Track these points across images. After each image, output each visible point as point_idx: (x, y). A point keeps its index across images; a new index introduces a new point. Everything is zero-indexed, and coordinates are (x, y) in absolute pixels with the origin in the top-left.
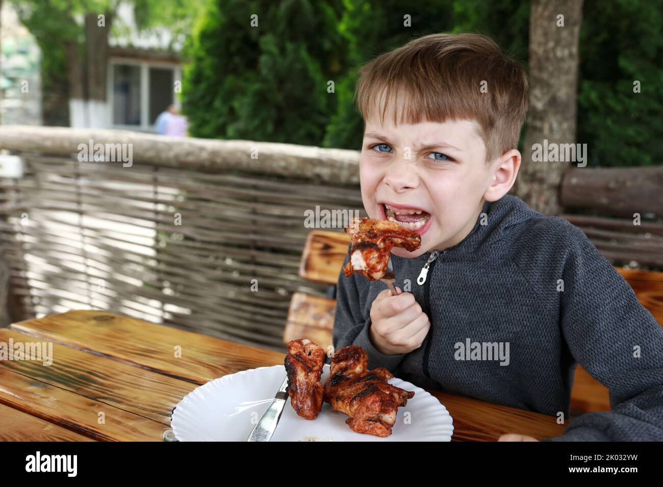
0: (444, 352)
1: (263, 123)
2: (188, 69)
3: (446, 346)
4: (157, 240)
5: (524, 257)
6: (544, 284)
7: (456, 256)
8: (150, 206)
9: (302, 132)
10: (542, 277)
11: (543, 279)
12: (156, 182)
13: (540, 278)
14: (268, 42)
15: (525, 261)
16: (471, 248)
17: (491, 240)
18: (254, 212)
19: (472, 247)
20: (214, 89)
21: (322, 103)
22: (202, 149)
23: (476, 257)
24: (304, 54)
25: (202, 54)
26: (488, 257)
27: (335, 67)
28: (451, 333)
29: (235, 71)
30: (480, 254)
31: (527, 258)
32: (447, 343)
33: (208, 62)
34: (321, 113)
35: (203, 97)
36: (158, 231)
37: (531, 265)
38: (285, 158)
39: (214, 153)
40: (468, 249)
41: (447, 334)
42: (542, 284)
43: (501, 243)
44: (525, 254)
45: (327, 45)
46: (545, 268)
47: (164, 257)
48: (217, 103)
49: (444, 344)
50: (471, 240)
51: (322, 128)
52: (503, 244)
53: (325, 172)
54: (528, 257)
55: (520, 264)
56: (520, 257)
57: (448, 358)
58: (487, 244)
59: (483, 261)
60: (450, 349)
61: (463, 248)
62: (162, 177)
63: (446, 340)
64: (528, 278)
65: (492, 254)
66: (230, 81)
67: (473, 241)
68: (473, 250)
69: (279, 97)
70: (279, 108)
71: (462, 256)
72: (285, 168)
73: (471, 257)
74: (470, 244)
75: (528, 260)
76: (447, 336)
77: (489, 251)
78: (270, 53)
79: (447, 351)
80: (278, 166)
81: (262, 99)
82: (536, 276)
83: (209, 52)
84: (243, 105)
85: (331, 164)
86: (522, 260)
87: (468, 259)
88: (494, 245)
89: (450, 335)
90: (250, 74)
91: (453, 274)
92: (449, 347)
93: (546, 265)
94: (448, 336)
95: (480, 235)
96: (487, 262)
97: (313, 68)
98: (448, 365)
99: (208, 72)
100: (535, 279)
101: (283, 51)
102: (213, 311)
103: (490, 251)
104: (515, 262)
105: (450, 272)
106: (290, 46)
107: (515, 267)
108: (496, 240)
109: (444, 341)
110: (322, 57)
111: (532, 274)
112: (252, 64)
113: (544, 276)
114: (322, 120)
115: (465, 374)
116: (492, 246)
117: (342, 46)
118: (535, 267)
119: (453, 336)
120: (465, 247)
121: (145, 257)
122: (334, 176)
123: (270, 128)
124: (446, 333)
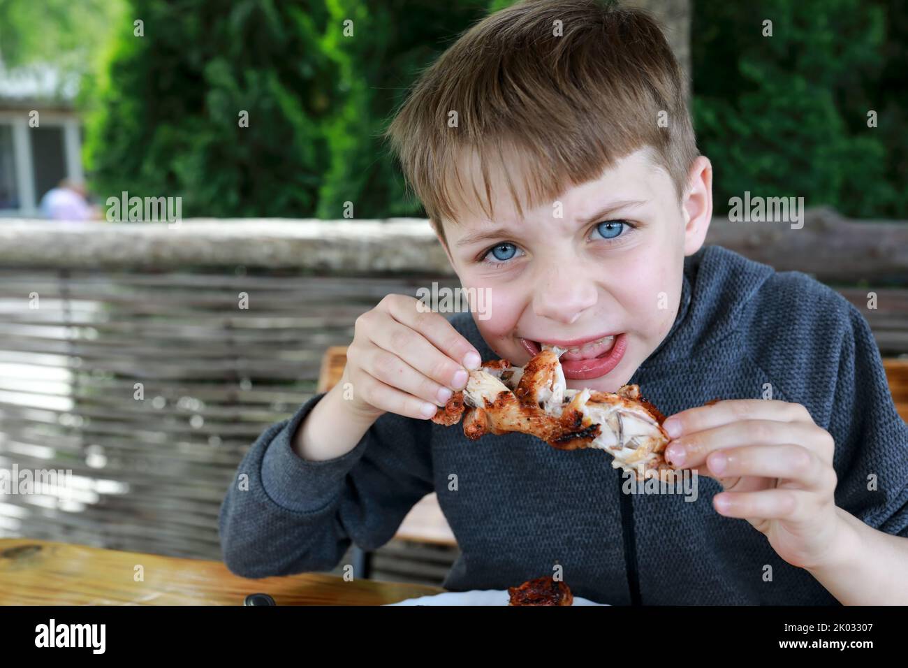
0: (665, 537)
1: (223, 191)
2: (95, 120)
3: (666, 528)
4: (75, 385)
5: (775, 357)
6: (815, 401)
7: (663, 369)
8: (60, 333)
9: (282, 200)
10: (811, 390)
11: (813, 393)
12: (65, 295)
13: (807, 391)
14: (218, 71)
15: (779, 364)
16: (683, 350)
17: (719, 333)
18: (229, 327)
19: (685, 349)
20: (139, 147)
21: (308, 155)
22: (137, 238)
23: (696, 364)
24: (274, 85)
25: (115, 95)
26: (718, 363)
27: (320, 102)
28: (674, 504)
29: (170, 118)
30: (703, 358)
31: (782, 359)
32: (668, 522)
33: (128, 107)
34: (307, 171)
35: (123, 160)
36: (75, 371)
37: (792, 372)
38: (270, 241)
39: (158, 243)
40: (680, 354)
41: (666, 507)
42: (812, 401)
43: (735, 336)
44: (777, 353)
45: (306, 71)
46: (813, 375)
47: (87, 409)
48: (148, 168)
49: (663, 523)
50: (683, 337)
51: (314, 193)
52: (737, 337)
53: (334, 258)
54: (783, 357)
55: (772, 370)
56: (769, 358)
57: (670, 547)
58: (713, 341)
59: (711, 370)
60: (674, 533)
61: (672, 353)
62: (75, 286)
63: (665, 518)
64: (788, 392)
65: (722, 357)
66: (164, 133)
67: (685, 339)
68: (687, 353)
69: (243, 152)
70: (243, 168)
71: (673, 367)
72: (273, 257)
73: (688, 365)
74: (682, 344)
75: (785, 363)
76: (667, 511)
77: (718, 352)
78: (223, 88)
79: (670, 536)
80: (260, 255)
81: (216, 158)
82: (801, 388)
83: (128, 91)
84: (187, 167)
85: (342, 244)
86: (774, 362)
87: (685, 370)
88: (725, 341)
89: (672, 509)
90: (193, 121)
91: (667, 403)
92: (672, 529)
93: (815, 370)
94: (669, 510)
95: (694, 327)
96: (718, 371)
97: (290, 106)
98: (672, 557)
99: (129, 121)
100: (800, 393)
101: (242, 83)
102: (178, 483)
103: (721, 352)
104: (761, 367)
105: (660, 400)
106: (252, 76)
107: (763, 375)
108: (726, 334)
109: (663, 519)
110: (301, 88)
111: (795, 386)
112: (197, 106)
113: (813, 387)
114: (310, 180)
115: (699, 571)
116: (723, 343)
117: (329, 71)
118: (798, 374)
119: (676, 509)
120: (675, 351)
121: (59, 413)
122: (347, 262)
123: (233, 198)
124: (664, 505)
